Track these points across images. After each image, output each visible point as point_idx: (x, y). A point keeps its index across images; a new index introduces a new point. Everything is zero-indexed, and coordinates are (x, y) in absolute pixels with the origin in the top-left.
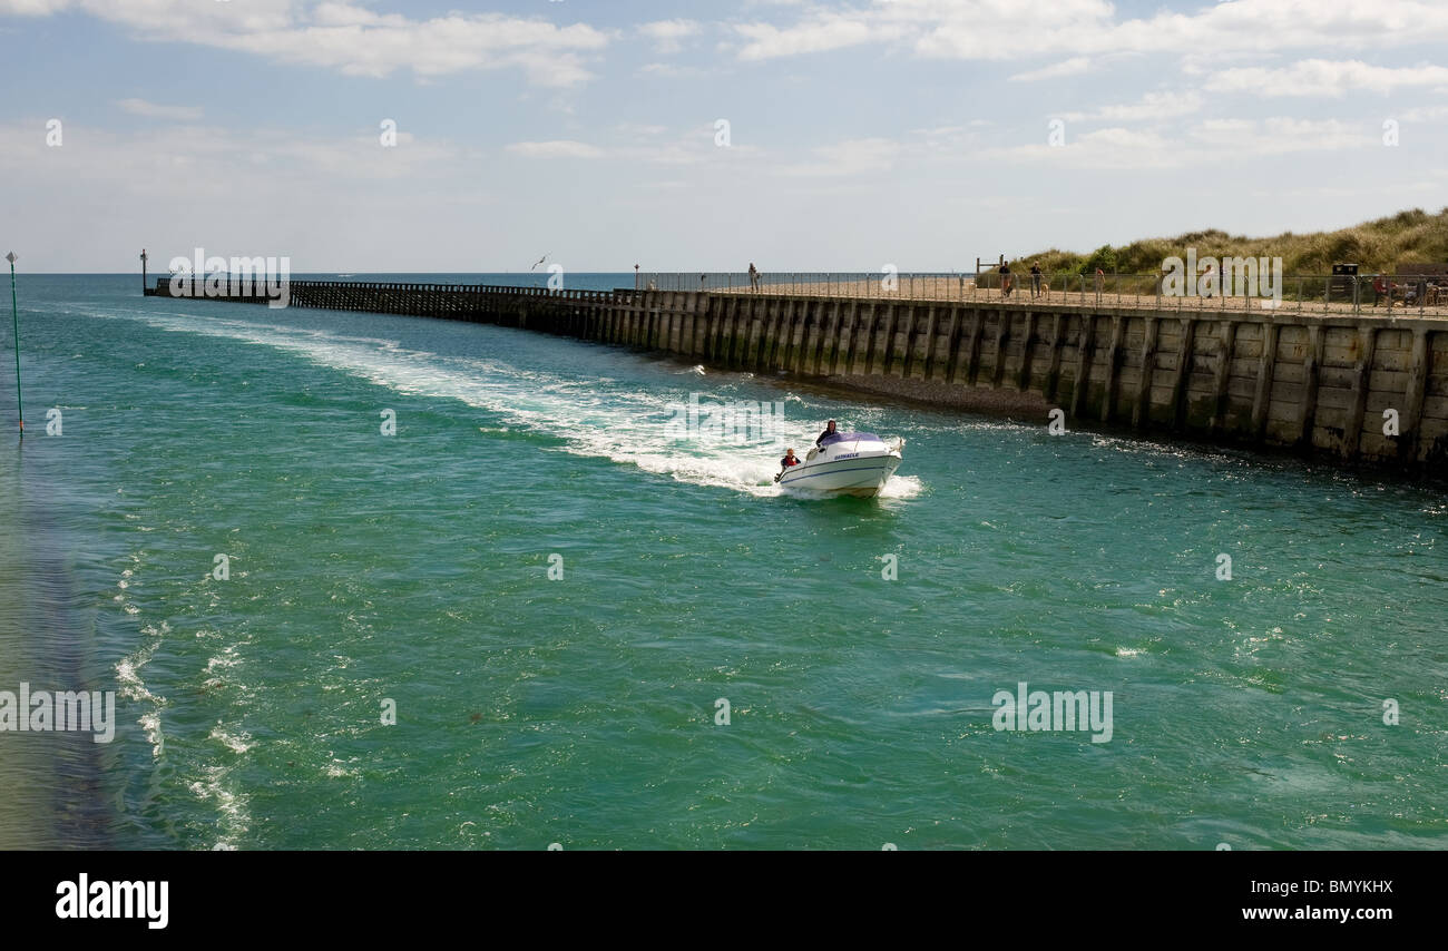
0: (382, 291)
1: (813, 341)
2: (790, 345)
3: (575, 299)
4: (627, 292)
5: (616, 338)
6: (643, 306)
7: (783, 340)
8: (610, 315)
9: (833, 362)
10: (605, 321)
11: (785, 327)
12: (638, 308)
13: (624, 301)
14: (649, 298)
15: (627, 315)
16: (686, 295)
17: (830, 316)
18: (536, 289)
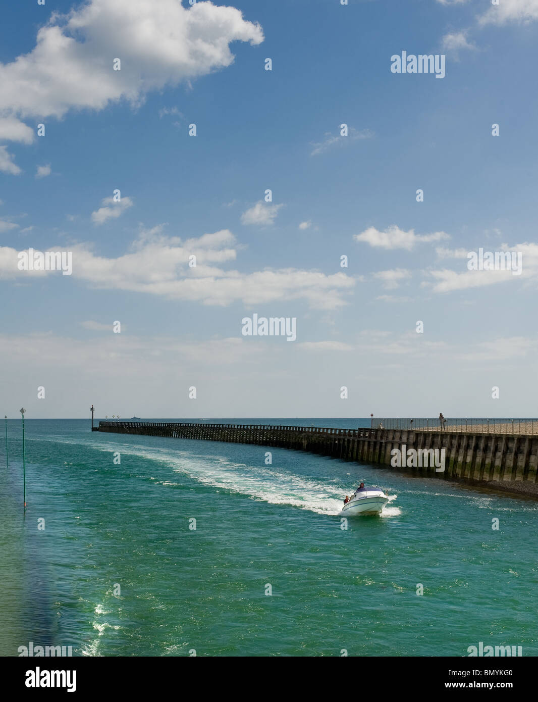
0: (223, 429)
1: (479, 460)
2: (464, 462)
3: (335, 434)
4: (366, 430)
5: (359, 458)
6: (376, 438)
7: (460, 459)
8: (356, 444)
9: (491, 473)
10: (353, 448)
11: (462, 451)
12: (373, 439)
13: (364, 435)
14: (379, 434)
15: (366, 443)
16: (401, 432)
17: (489, 445)
18: (312, 428)
